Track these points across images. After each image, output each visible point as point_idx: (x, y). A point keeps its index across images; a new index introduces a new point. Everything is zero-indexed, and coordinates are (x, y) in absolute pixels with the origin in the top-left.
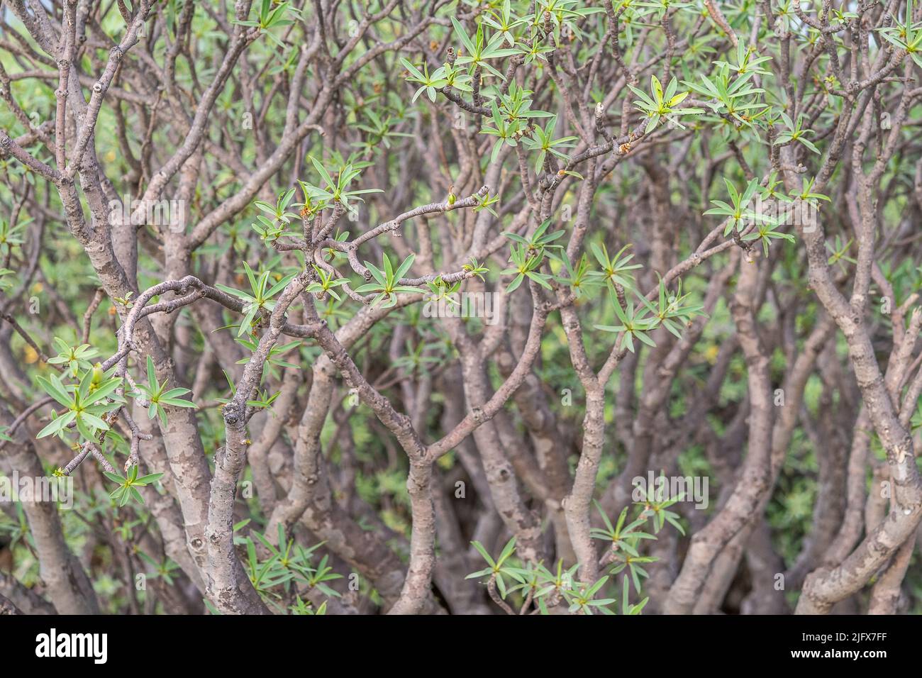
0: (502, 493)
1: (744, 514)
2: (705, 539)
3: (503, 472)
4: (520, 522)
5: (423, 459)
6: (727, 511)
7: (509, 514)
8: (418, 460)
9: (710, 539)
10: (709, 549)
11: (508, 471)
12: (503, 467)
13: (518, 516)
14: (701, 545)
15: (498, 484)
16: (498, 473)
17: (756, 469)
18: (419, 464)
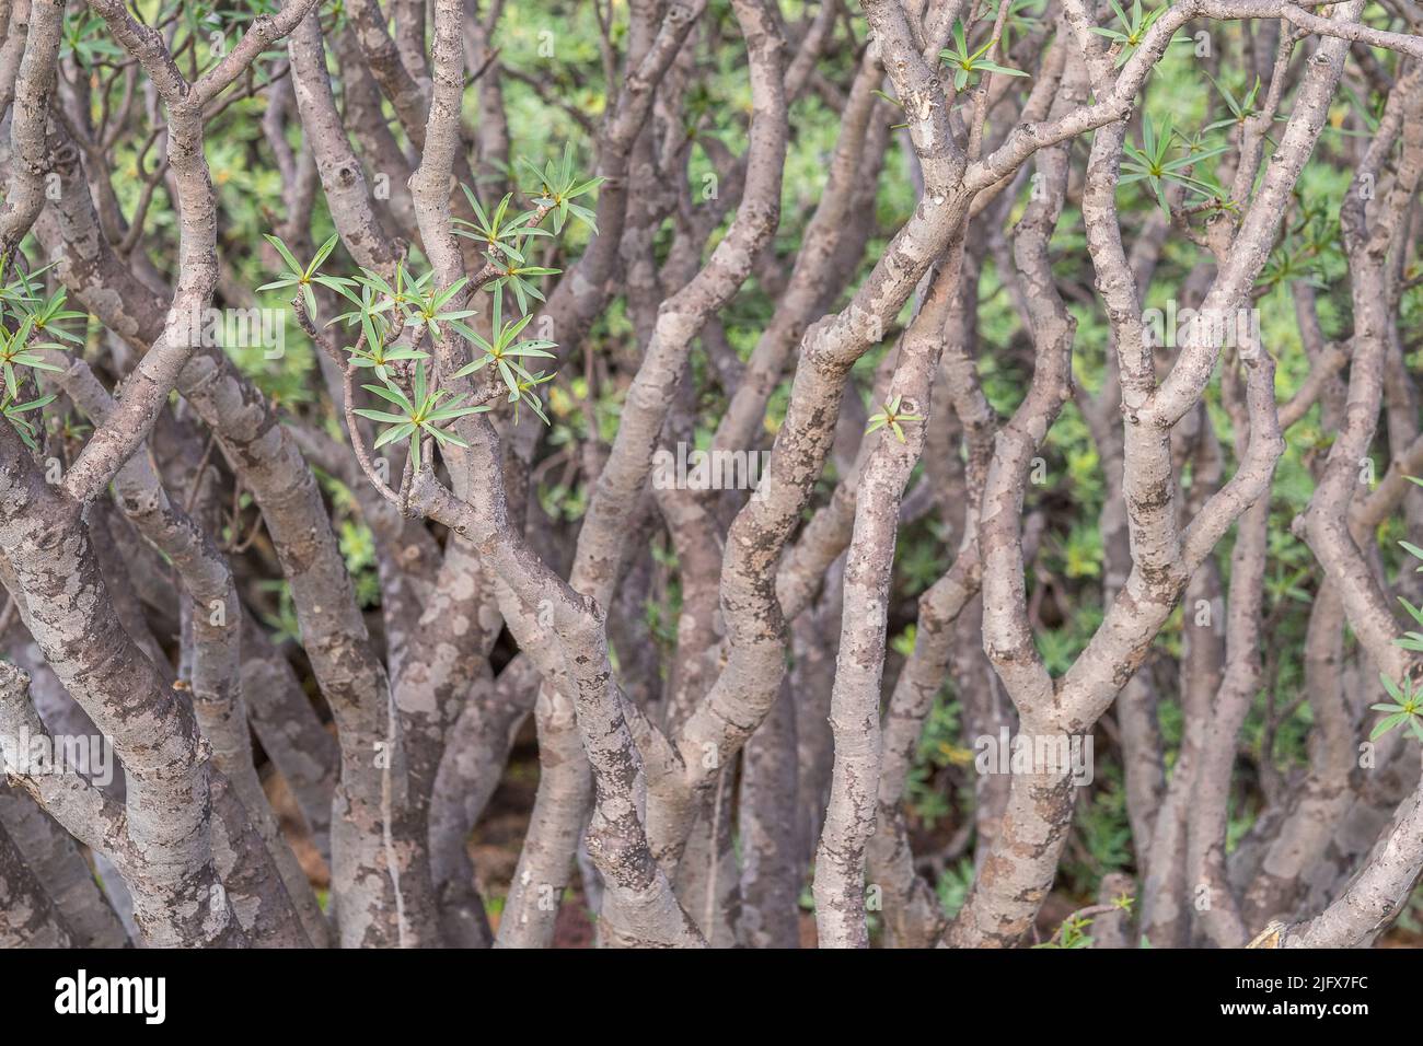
0: (344, 205)
1: (737, 269)
2: (677, 308)
3: (344, 172)
4: (372, 250)
5: (185, 101)
6: (712, 265)
7: (356, 239)
8: (176, 102)
9: (686, 307)
10: (683, 323)
11: (353, 172)
12: (345, 164)
13: (369, 242)
14: (672, 316)
15: (338, 191)
16: (336, 173)
17: (754, 202)
18: (177, 108)
